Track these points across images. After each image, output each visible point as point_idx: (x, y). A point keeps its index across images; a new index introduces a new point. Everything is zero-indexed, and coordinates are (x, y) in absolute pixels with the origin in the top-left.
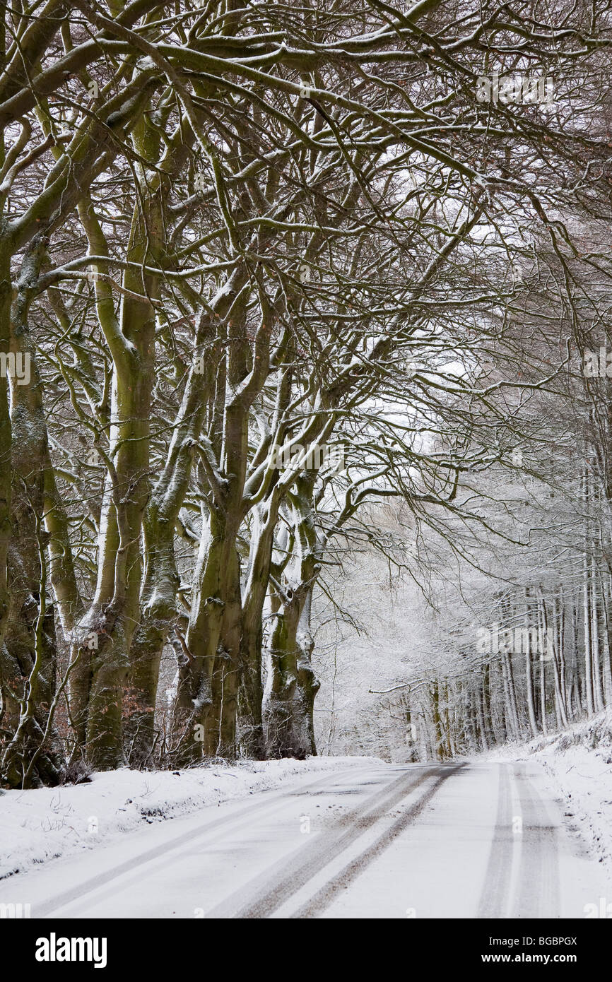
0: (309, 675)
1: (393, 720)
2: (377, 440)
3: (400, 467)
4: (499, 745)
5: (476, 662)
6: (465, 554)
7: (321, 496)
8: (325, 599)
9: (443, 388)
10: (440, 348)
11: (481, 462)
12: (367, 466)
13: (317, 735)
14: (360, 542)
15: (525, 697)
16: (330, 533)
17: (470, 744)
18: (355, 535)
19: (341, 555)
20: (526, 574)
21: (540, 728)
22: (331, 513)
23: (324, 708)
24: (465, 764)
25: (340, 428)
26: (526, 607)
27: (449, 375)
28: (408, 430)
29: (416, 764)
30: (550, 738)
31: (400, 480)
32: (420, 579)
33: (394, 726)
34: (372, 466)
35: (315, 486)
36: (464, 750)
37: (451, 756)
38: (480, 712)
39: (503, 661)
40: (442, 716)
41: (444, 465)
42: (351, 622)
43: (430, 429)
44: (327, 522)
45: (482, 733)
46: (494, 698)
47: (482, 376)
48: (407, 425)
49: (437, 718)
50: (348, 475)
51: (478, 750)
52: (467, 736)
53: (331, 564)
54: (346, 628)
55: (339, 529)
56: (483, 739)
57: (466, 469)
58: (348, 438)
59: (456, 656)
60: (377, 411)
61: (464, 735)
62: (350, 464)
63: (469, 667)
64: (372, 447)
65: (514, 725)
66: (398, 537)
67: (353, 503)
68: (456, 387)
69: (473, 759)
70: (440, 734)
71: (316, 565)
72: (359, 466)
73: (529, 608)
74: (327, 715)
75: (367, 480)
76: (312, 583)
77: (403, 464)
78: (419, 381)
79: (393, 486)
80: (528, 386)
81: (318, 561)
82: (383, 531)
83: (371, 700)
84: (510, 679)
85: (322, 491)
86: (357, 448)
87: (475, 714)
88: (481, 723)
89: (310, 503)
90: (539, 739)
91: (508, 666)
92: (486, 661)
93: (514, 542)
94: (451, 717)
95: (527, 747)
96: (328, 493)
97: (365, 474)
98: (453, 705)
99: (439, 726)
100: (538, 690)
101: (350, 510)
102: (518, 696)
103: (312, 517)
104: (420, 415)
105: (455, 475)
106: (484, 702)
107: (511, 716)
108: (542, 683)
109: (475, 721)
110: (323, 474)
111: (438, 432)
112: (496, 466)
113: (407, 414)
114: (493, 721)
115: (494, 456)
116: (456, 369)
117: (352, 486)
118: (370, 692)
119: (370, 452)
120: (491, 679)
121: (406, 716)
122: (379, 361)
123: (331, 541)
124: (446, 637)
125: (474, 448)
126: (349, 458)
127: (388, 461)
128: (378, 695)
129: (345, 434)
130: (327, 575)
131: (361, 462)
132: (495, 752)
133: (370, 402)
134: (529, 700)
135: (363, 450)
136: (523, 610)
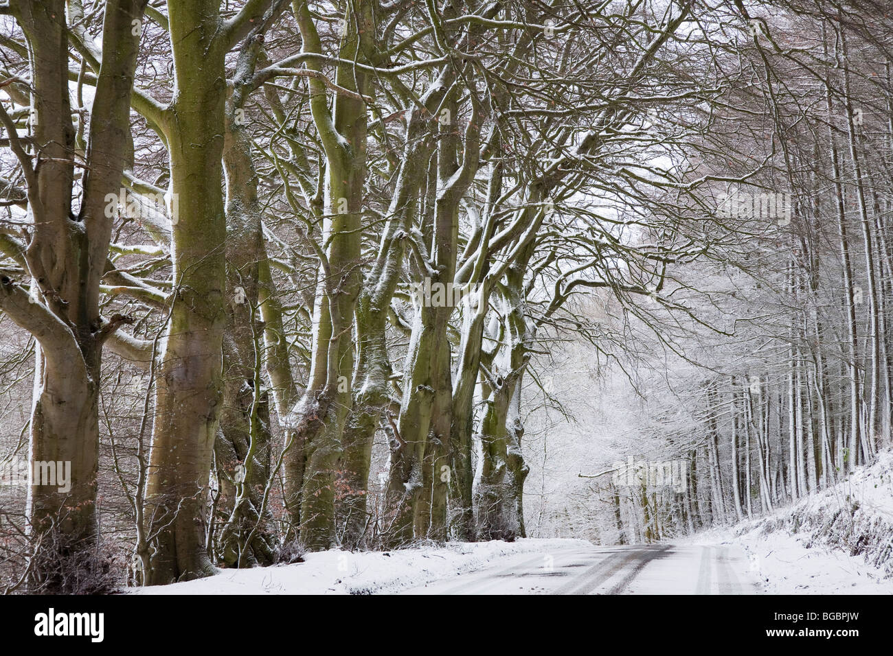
0: (519, 460)
1: (603, 504)
2: (585, 233)
3: (608, 259)
4: (705, 528)
5: (683, 448)
6: (671, 344)
7: (531, 286)
8: (535, 387)
9: (650, 183)
10: (649, 143)
11: (686, 254)
12: (576, 258)
13: (526, 517)
14: (569, 332)
15: (731, 482)
16: (540, 323)
17: (677, 527)
18: (564, 325)
19: (550, 344)
20: (731, 363)
21: (745, 513)
22: (541, 303)
23: (534, 492)
24: (671, 547)
25: (551, 220)
26: (732, 395)
27: (657, 169)
28: (617, 223)
29: (624, 546)
30: (754, 523)
31: (607, 271)
32: (629, 368)
33: (603, 510)
34: (581, 258)
35: (525, 277)
36: (671, 533)
37: (658, 538)
38: (687, 497)
39: (709, 447)
40: (650, 500)
41: (651, 257)
42: (560, 409)
43: (637, 222)
44: (536, 311)
45: (689, 517)
46: (701, 483)
47: (690, 169)
48: (615, 218)
49: (645, 502)
50: (557, 266)
51: (685, 533)
52: (675, 520)
53: (540, 353)
54: (555, 415)
55: (548, 319)
56: (690, 522)
57: (673, 261)
58: (558, 231)
59: (664, 442)
60: (585, 204)
61: (671, 519)
62: (559, 255)
63: (677, 453)
64: (580, 239)
65: (720, 509)
66: (607, 327)
67: (562, 293)
68: (665, 181)
69: (679, 542)
70: (648, 517)
71: (525, 354)
72: (568, 257)
73: (735, 396)
74: (537, 498)
75: (576, 271)
76: (522, 371)
77: (611, 256)
78: (626, 175)
79: (601, 277)
80: (733, 181)
81: (527, 350)
82: (592, 321)
83: (581, 483)
84: (716, 465)
85: (533, 282)
86: (567, 240)
87: (682, 498)
88: (688, 507)
89: (520, 294)
90: (744, 523)
91: (714, 452)
92: (693, 447)
93: (720, 333)
94: (658, 500)
95: (732, 530)
96: (538, 284)
97: (575, 265)
98: (660, 489)
99: (647, 509)
100: (744, 476)
101: (559, 300)
102: (724, 481)
103: (522, 307)
104: (629, 208)
105: (662, 267)
106: (691, 487)
107: (717, 500)
108: (748, 469)
109: (682, 506)
110: (534, 265)
111: (645, 225)
112: (702, 258)
113: (616, 207)
114: (700, 506)
115: (700, 249)
116: (664, 163)
117: (561, 277)
118: (580, 476)
119: (579, 244)
120: (698, 465)
121: (614, 500)
122: (587, 155)
123: (540, 331)
124: (652, 423)
125: (682, 240)
126: (559, 250)
127: (596, 252)
128: (587, 479)
129: (555, 226)
130: (536, 363)
131: (570, 254)
132: (701, 535)
133: (579, 196)
134: (735, 485)
135: (571, 242)
136: (730, 398)
